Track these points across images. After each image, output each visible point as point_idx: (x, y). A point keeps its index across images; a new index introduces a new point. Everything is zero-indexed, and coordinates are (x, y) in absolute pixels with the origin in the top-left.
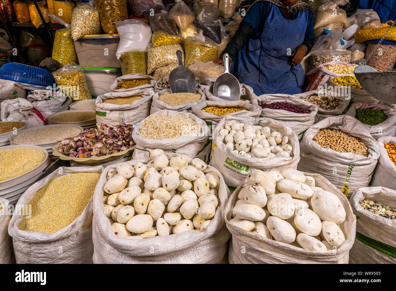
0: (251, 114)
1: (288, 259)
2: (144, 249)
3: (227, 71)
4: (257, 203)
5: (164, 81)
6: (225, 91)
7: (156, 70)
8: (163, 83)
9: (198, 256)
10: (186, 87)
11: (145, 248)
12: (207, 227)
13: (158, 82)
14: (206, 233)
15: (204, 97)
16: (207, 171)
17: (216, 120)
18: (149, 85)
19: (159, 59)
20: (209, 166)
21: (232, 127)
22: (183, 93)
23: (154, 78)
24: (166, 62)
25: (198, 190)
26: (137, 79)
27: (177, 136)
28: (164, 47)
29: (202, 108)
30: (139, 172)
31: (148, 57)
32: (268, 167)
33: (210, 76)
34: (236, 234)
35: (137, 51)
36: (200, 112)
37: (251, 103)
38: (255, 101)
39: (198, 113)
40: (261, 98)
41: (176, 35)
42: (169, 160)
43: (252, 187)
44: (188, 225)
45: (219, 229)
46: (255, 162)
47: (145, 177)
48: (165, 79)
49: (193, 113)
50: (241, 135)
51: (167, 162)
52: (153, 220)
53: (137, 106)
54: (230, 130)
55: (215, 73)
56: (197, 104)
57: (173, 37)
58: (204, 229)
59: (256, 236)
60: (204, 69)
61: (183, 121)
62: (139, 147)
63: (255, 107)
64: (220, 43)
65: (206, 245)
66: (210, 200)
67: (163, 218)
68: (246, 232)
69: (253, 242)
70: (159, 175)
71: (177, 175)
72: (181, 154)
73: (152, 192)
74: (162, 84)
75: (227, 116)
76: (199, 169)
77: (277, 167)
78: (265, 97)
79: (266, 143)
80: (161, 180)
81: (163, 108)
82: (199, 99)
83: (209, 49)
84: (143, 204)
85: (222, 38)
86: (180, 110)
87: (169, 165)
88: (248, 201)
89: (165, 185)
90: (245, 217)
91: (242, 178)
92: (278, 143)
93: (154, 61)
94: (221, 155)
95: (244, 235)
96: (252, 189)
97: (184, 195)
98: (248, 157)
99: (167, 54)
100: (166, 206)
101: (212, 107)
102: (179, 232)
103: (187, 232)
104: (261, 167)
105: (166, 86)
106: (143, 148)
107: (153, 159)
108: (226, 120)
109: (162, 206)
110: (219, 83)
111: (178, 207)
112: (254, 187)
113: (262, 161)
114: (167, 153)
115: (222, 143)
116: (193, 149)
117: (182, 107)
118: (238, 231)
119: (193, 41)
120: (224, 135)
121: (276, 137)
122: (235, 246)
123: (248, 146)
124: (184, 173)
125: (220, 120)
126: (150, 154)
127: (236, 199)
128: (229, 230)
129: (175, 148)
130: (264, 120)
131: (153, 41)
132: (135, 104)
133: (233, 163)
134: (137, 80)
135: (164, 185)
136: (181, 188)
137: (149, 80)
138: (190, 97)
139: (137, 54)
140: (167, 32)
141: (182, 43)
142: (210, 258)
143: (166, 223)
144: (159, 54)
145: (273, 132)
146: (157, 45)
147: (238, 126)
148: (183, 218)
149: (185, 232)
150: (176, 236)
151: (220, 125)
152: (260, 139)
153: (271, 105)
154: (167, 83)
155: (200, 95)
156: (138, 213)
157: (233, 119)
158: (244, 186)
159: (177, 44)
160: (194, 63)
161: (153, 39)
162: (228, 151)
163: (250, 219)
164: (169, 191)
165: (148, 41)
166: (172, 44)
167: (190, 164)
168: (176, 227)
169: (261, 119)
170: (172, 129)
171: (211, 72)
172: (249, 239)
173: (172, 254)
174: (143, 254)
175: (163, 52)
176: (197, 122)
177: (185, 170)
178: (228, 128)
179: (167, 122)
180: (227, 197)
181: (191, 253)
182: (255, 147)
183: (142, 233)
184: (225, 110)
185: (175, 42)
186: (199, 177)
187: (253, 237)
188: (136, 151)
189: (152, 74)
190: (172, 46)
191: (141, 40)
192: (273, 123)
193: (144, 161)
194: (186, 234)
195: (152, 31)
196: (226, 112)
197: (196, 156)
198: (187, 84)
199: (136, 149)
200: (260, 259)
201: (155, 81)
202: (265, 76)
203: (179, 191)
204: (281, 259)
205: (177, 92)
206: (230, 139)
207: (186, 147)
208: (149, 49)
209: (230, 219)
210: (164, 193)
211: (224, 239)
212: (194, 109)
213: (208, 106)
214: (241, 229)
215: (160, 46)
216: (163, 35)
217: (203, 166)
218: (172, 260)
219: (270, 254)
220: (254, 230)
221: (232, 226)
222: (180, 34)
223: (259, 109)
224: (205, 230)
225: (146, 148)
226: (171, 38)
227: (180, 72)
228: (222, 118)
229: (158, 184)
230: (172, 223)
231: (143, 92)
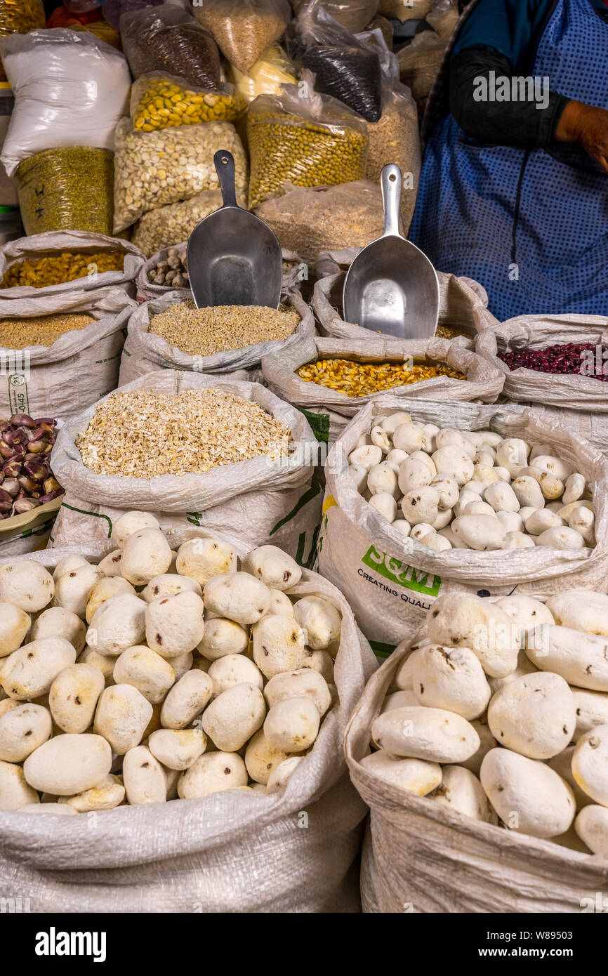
0: (464, 390)
1: (539, 888)
2: (80, 847)
3: (394, 230)
4: (454, 704)
5: (170, 261)
6: (385, 302)
7: (144, 218)
8: (168, 268)
9: (255, 873)
10: (248, 284)
11: (81, 844)
12: (288, 778)
13: (150, 262)
14: (283, 800)
15: (308, 323)
16: (300, 590)
17: (344, 410)
18: (118, 276)
19: (156, 178)
20: (308, 571)
21: (394, 439)
22: (235, 308)
23: (135, 249)
24: (182, 188)
25: (267, 654)
26: (74, 251)
27: (204, 468)
28: (172, 132)
29: (301, 363)
30: (72, 589)
31: (116, 168)
32: (504, 580)
33: (338, 241)
34: (381, 805)
35: (75, 146)
36: (290, 380)
37: (473, 348)
38: (487, 343)
39: (282, 386)
40: (510, 331)
41: (219, 88)
42: (176, 549)
43: (441, 650)
44: (227, 771)
45: (329, 786)
46: (461, 563)
47: (90, 607)
48: (177, 253)
49: (266, 383)
50: (423, 468)
51: (166, 556)
52: (113, 752)
53: (73, 352)
54: (387, 448)
55: (357, 229)
56: (282, 350)
57: (207, 97)
58: (278, 784)
59: (441, 813)
60: (316, 218)
61: (226, 415)
62: (73, 503)
63: (483, 364)
64: (379, 117)
65: (284, 836)
66: (303, 692)
67: (147, 745)
68: (411, 798)
69: (432, 830)
70: (136, 604)
71: (198, 604)
72: (219, 528)
73: (113, 658)
74: (165, 273)
75: (381, 398)
76: (270, 584)
77: (536, 582)
78: (525, 325)
79: (508, 498)
80: (140, 621)
81: (164, 363)
82: (291, 329)
83: (334, 144)
84: (78, 701)
85: (383, 100)
86: (221, 370)
87: (172, 569)
88: (425, 697)
89: (154, 637)
90: (409, 748)
91: (418, 618)
92: (550, 496)
93: (138, 184)
94: (350, 535)
95: (404, 808)
96: (438, 657)
97: (220, 671)
98: (441, 548)
99: (183, 160)
100: (158, 707)
101: (336, 362)
102: (199, 794)
103: (220, 793)
104: (479, 580)
105: (177, 280)
106: (87, 508)
107: (120, 545)
108: (376, 411)
109: (142, 706)
110: (362, 271)
111: (196, 710)
112: (446, 650)
113: (485, 561)
114: (169, 525)
115: (355, 494)
116: (259, 512)
117: (228, 357)
118: (386, 795)
119: (279, 110)
120: (367, 465)
121: (545, 474)
122: (378, 840)
123: (442, 508)
124: (221, 597)
125: (357, 412)
126: (111, 526)
127: (391, 688)
128: (360, 790)
129: (198, 508)
130: (510, 414)
131: (132, 112)
132: (65, 346)
133: (388, 566)
134: (75, 254)
135: (151, 638)
136: (210, 648)
137: (115, 257)
138: (261, 324)
139: (76, 157)
140: (184, 76)
141: (240, 120)
142: (297, 877)
143: (153, 763)
144: (155, 159)
145: (537, 455)
146: (149, 128)
147: (415, 434)
148: (211, 748)
149: (215, 794)
150: (185, 808)
151: (355, 430)
152: (487, 483)
153: (545, 352)
154: (182, 268)
155: (295, 316)
156: (65, 729)
157: (400, 410)
158: (420, 644)
159: (220, 124)
160: (280, 194)
161: (134, 105)
162: (374, 523)
163: (426, 759)
164: (169, 659)
165: (117, 109)
166: (203, 121)
167: (244, 565)
168: (187, 776)
169: (500, 409)
170: (188, 442)
171: (341, 227)
172: (420, 821)
173: (172, 864)
174: (75, 863)
175: (170, 151)
176: (278, 419)
177: (224, 589)
178: (381, 440)
179: (173, 417)
180: (362, 680)
181: (233, 861)
182: (468, 511)
183: (76, 795)
184: (382, 370)
185: (212, 115)
186: (271, 612)
187: (430, 814)
188: (65, 516)
189: (131, 231)
190: (202, 130)
191: (90, 106)
192: (538, 424)
193: (88, 551)
194: (216, 799)
195: (131, 72)
196: (385, 378)
197: (268, 538)
198: (252, 273)
199: (64, 510)
200: (452, 885)
201: (140, 261)
202: (537, 239)
203: (201, 657)
204: (519, 888)
205: (216, 304)
206: (383, 481)
207: (237, 505)
208: (119, 139)
209: (365, 756)
210: (150, 663)
211: (346, 820)
212: (270, 369)
213: (321, 358)
214: (395, 788)
215: (158, 129)
216: (168, 88)
217: (288, 574)
218: (169, 884)
219: (483, 871)
220: (439, 791)
221: (366, 778)
222: (231, 86)
223: (495, 372)
224: (280, 787)
225: (98, 505)
226: (197, 99)
227: (225, 231)
228: (365, 403)
229: (131, 634)
230: (175, 764)
231: (95, 301)
